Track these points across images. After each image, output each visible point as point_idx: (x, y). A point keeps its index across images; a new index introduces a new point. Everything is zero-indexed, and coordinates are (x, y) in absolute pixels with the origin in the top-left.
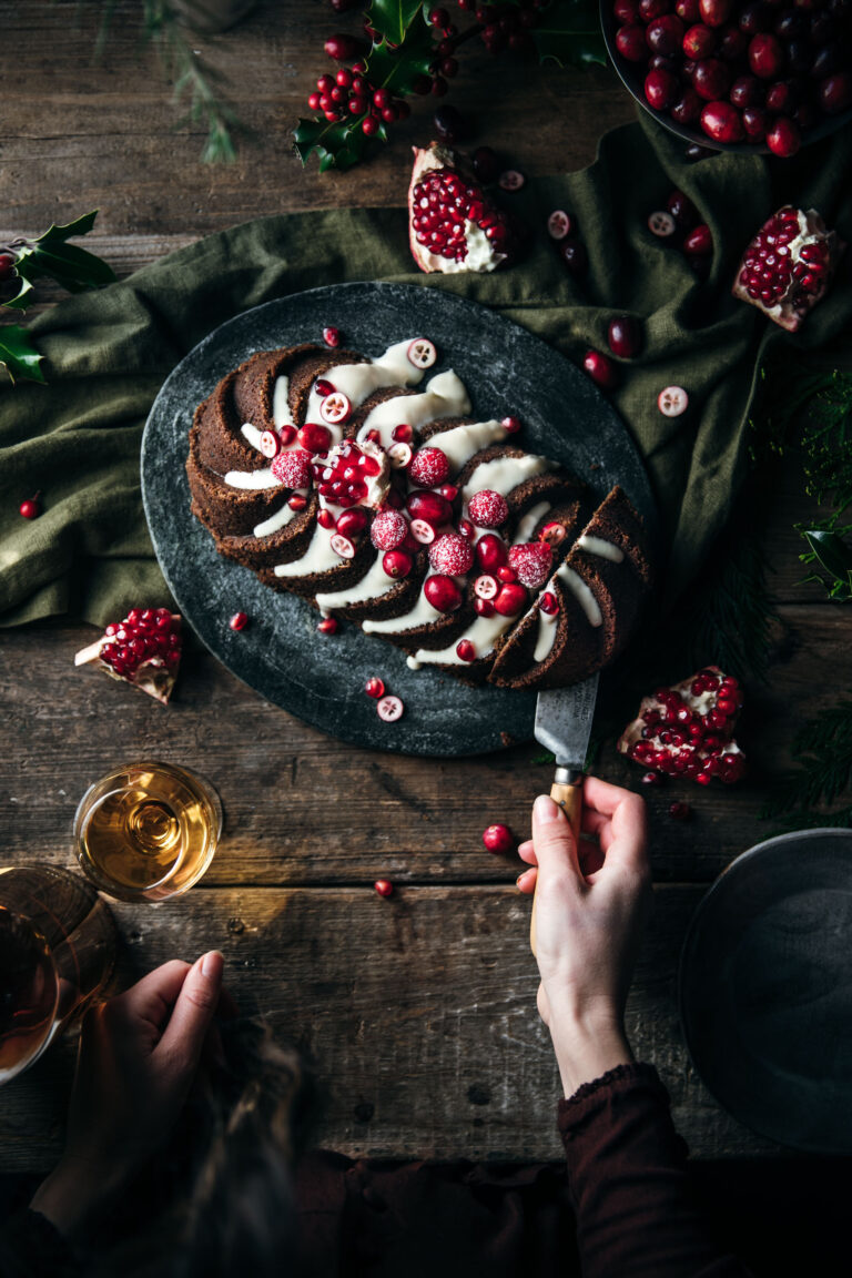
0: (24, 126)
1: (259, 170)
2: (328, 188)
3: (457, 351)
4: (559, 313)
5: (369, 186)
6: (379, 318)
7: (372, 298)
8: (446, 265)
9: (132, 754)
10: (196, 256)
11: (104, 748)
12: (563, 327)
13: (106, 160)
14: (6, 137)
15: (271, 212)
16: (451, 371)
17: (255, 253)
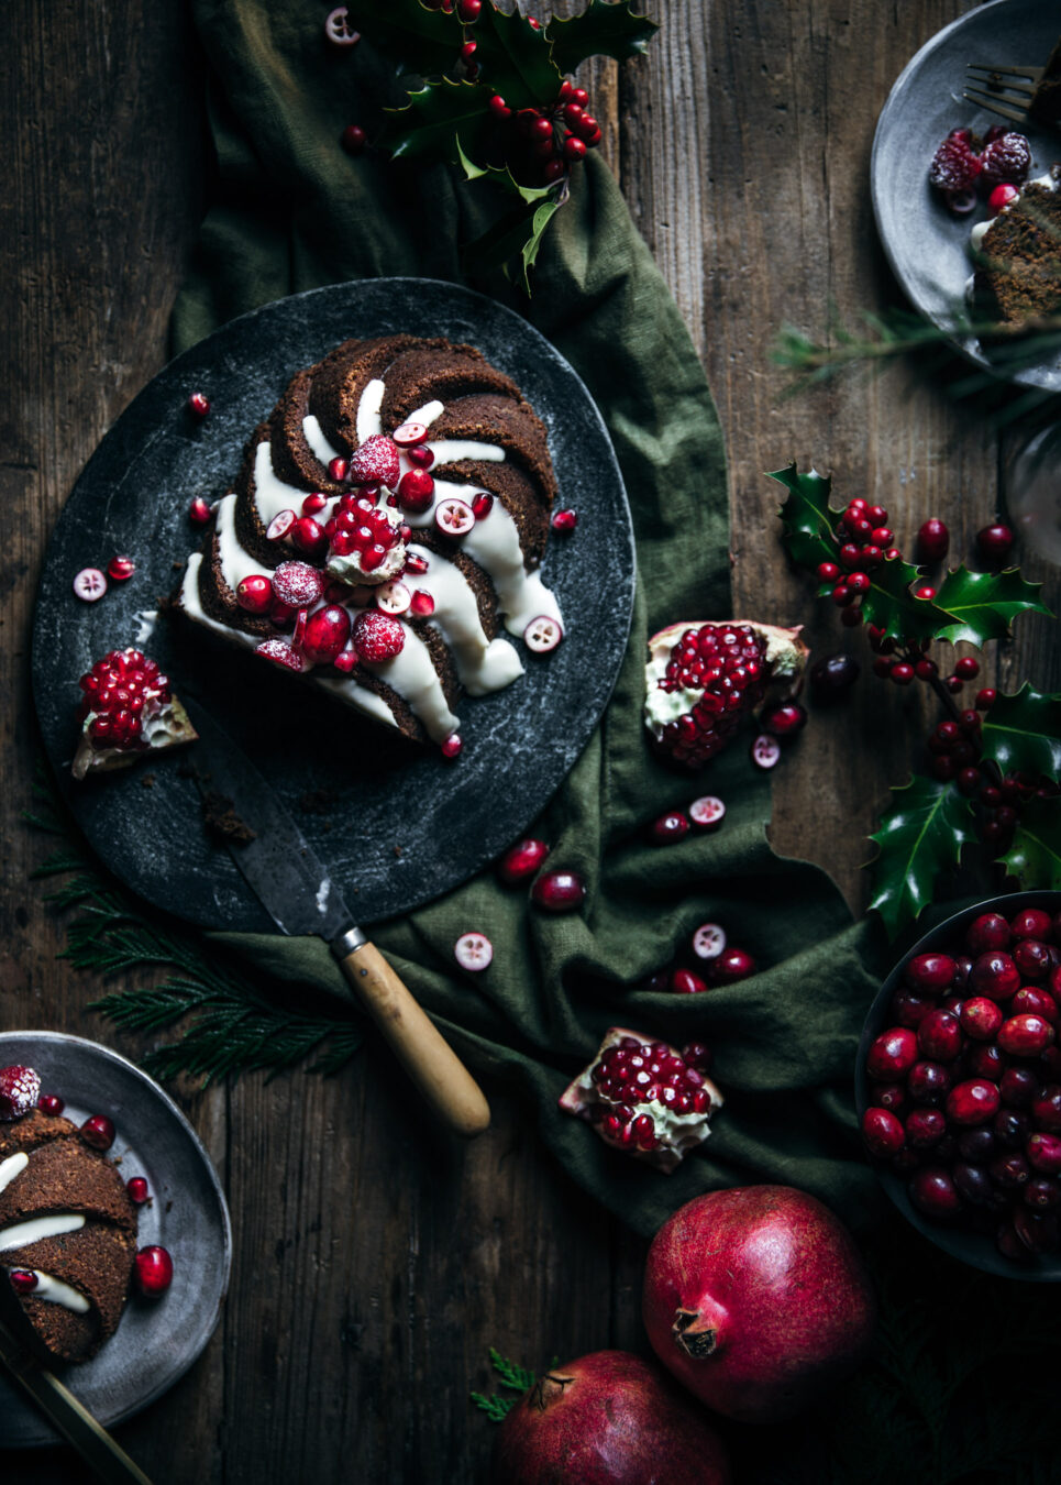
0: (840, 141)
1: (784, 435)
2: (761, 521)
3: (548, 677)
4: (592, 808)
5: (762, 573)
6: (590, 580)
7: (614, 571)
8: (657, 668)
9: (45, 260)
10: (678, 355)
11: (52, 225)
12: (574, 814)
13: (797, 244)
14: (827, 118)
15: (731, 449)
16: (523, 671)
17: (680, 428)
